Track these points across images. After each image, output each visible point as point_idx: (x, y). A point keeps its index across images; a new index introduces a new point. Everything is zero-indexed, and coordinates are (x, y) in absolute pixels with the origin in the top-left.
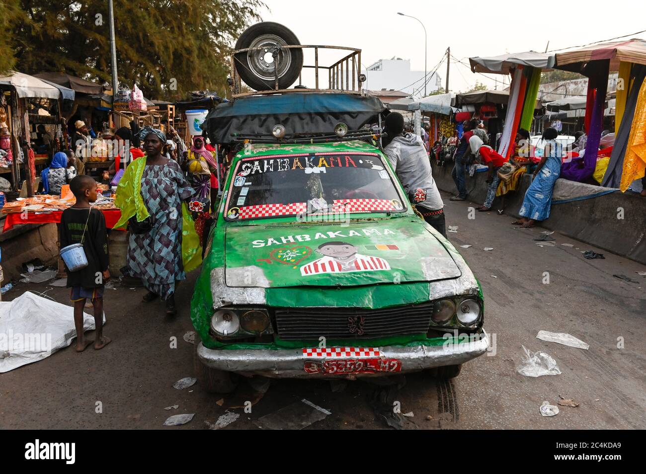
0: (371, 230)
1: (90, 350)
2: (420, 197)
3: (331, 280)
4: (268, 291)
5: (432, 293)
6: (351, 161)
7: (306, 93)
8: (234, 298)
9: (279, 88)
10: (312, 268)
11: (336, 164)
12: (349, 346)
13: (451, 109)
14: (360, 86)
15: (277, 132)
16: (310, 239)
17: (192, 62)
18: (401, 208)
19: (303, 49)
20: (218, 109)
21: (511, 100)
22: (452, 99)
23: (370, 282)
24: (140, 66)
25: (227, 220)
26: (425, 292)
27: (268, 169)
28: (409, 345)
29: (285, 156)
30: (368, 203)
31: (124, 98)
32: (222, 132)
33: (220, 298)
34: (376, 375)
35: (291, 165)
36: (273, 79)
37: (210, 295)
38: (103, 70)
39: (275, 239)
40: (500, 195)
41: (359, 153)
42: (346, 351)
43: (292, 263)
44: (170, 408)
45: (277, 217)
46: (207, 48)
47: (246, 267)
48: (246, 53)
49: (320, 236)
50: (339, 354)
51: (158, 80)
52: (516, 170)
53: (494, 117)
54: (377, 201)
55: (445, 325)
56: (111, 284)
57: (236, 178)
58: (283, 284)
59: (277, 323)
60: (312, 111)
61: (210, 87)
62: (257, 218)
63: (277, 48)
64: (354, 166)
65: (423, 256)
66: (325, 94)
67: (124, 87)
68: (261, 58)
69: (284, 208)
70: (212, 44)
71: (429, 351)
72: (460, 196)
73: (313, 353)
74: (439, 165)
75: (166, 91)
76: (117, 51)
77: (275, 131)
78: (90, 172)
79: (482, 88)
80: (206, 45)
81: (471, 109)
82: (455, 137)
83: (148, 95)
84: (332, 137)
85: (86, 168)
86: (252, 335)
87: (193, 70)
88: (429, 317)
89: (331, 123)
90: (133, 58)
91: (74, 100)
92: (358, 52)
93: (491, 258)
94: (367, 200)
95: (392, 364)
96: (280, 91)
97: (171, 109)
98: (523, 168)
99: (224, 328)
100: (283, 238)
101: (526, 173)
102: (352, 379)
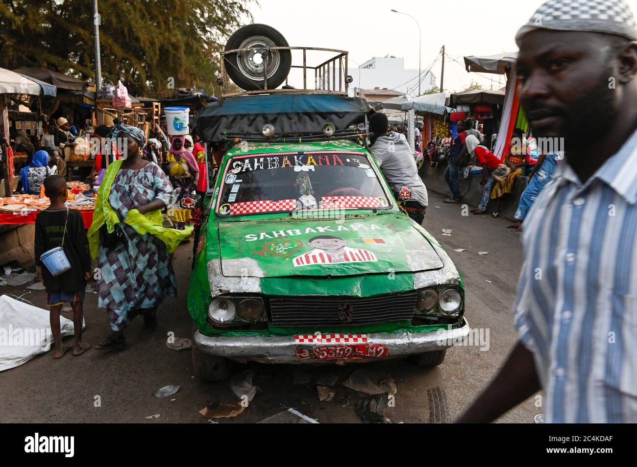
0: (358, 225)
1: (69, 356)
2: (405, 195)
3: (323, 271)
4: (263, 280)
5: (417, 283)
6: (339, 160)
7: (294, 93)
8: (231, 287)
9: (268, 89)
10: (304, 260)
11: (324, 163)
12: (338, 333)
13: (446, 109)
14: (347, 87)
15: (267, 131)
16: (300, 233)
17: (179, 58)
18: (387, 205)
19: (291, 50)
20: (208, 108)
21: (507, 100)
22: (447, 99)
23: (359, 273)
24: (125, 61)
25: (218, 216)
26: (410, 282)
27: (258, 167)
28: (395, 331)
29: (275, 154)
30: (355, 200)
31: (108, 94)
32: (211, 131)
33: (218, 287)
34: (363, 361)
35: (281, 163)
36: (262, 79)
37: (208, 284)
38: (86, 66)
39: (267, 234)
40: (495, 197)
41: (346, 152)
42: (336, 337)
43: (284, 256)
44: (151, 417)
45: (268, 213)
46: (195, 43)
47: (241, 259)
48: (235, 53)
49: (310, 230)
50: (329, 340)
51: (144, 76)
52: (511, 172)
53: (489, 118)
54: (363, 198)
55: (428, 313)
56: (92, 287)
57: (227, 176)
58: (277, 275)
59: (272, 310)
60: (300, 111)
61: (197, 84)
62: (248, 214)
63: (266, 50)
64: (342, 164)
65: (407, 249)
66: (313, 95)
67: (108, 83)
68: (251, 59)
69: (274, 204)
70: (199, 40)
71: (414, 337)
72: (454, 199)
73: (305, 339)
74: (432, 166)
75: (151, 87)
76: (101, 46)
77: (265, 130)
78: (72, 171)
79: (477, 88)
80: (193, 41)
81: (466, 109)
82: (449, 138)
83: (132, 92)
84: (320, 137)
85: (67, 167)
86: (246, 323)
87: (180, 66)
88: (413, 305)
89: (319, 123)
90: (118, 54)
91: (55, 96)
92: (345, 54)
93: (485, 262)
94: (354, 198)
95: (378, 350)
96: (269, 91)
97: (157, 107)
98: (519, 170)
99: (221, 315)
100: (274, 233)
101: (521, 175)
102: (341, 365)
